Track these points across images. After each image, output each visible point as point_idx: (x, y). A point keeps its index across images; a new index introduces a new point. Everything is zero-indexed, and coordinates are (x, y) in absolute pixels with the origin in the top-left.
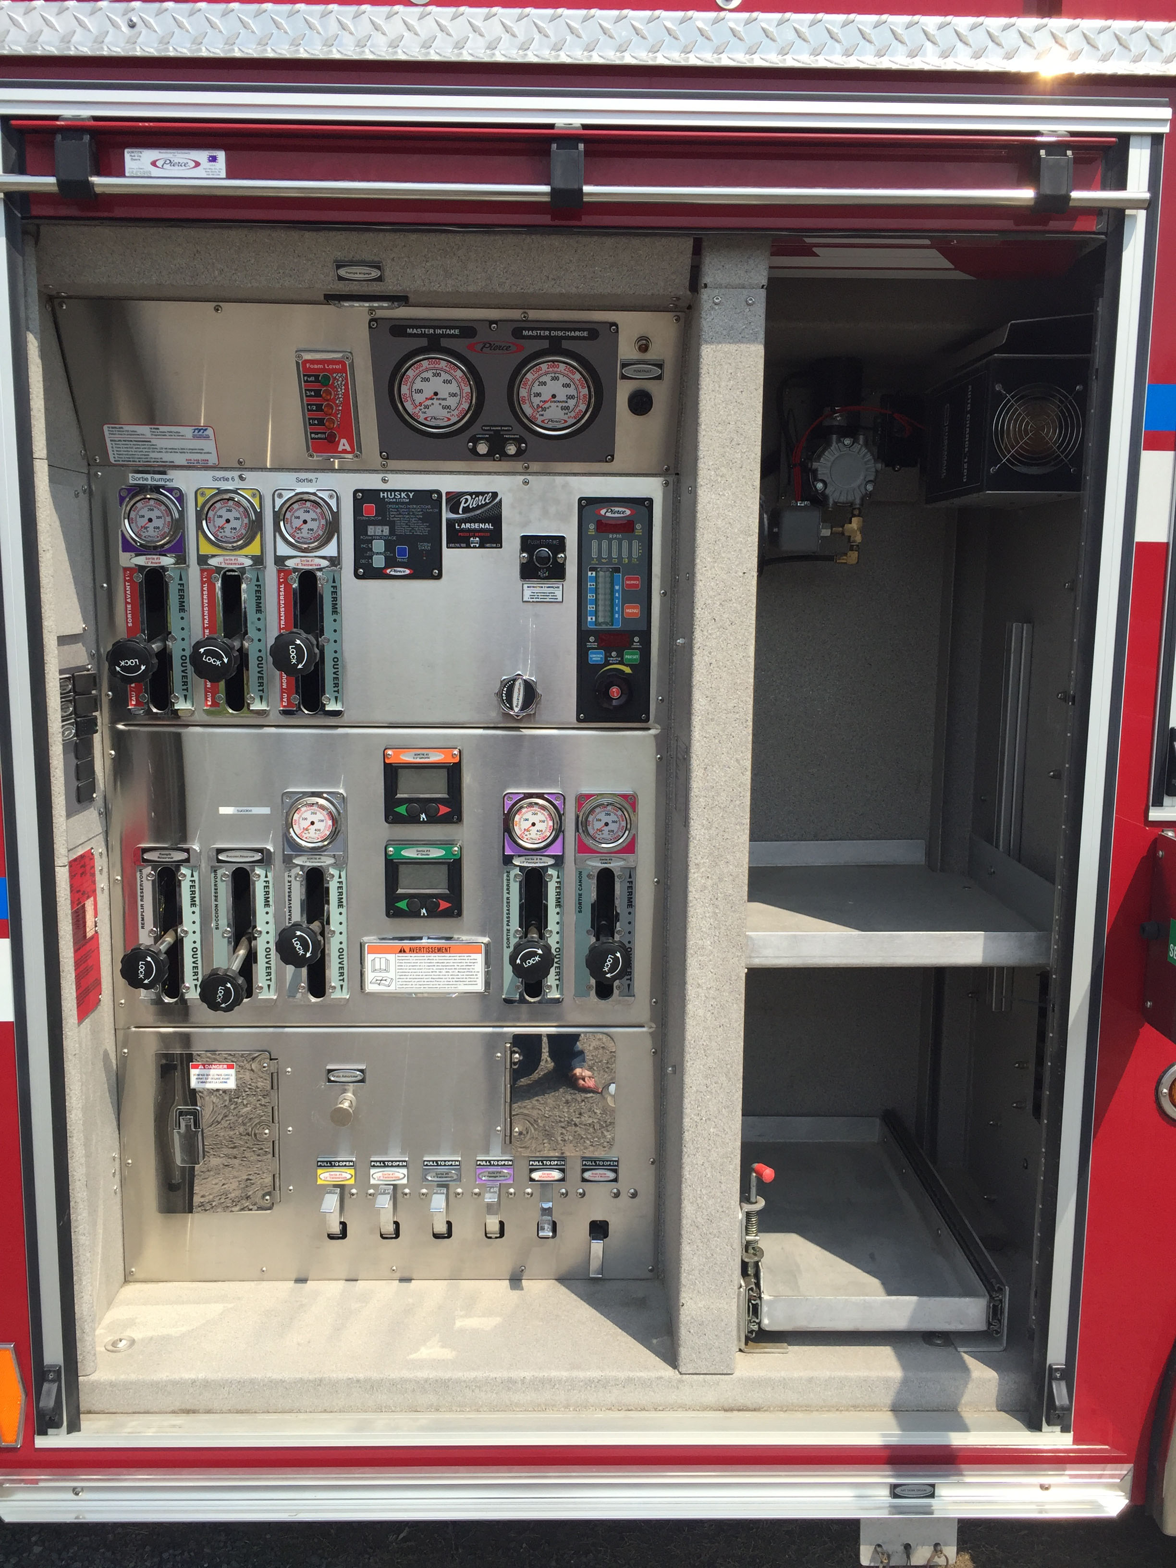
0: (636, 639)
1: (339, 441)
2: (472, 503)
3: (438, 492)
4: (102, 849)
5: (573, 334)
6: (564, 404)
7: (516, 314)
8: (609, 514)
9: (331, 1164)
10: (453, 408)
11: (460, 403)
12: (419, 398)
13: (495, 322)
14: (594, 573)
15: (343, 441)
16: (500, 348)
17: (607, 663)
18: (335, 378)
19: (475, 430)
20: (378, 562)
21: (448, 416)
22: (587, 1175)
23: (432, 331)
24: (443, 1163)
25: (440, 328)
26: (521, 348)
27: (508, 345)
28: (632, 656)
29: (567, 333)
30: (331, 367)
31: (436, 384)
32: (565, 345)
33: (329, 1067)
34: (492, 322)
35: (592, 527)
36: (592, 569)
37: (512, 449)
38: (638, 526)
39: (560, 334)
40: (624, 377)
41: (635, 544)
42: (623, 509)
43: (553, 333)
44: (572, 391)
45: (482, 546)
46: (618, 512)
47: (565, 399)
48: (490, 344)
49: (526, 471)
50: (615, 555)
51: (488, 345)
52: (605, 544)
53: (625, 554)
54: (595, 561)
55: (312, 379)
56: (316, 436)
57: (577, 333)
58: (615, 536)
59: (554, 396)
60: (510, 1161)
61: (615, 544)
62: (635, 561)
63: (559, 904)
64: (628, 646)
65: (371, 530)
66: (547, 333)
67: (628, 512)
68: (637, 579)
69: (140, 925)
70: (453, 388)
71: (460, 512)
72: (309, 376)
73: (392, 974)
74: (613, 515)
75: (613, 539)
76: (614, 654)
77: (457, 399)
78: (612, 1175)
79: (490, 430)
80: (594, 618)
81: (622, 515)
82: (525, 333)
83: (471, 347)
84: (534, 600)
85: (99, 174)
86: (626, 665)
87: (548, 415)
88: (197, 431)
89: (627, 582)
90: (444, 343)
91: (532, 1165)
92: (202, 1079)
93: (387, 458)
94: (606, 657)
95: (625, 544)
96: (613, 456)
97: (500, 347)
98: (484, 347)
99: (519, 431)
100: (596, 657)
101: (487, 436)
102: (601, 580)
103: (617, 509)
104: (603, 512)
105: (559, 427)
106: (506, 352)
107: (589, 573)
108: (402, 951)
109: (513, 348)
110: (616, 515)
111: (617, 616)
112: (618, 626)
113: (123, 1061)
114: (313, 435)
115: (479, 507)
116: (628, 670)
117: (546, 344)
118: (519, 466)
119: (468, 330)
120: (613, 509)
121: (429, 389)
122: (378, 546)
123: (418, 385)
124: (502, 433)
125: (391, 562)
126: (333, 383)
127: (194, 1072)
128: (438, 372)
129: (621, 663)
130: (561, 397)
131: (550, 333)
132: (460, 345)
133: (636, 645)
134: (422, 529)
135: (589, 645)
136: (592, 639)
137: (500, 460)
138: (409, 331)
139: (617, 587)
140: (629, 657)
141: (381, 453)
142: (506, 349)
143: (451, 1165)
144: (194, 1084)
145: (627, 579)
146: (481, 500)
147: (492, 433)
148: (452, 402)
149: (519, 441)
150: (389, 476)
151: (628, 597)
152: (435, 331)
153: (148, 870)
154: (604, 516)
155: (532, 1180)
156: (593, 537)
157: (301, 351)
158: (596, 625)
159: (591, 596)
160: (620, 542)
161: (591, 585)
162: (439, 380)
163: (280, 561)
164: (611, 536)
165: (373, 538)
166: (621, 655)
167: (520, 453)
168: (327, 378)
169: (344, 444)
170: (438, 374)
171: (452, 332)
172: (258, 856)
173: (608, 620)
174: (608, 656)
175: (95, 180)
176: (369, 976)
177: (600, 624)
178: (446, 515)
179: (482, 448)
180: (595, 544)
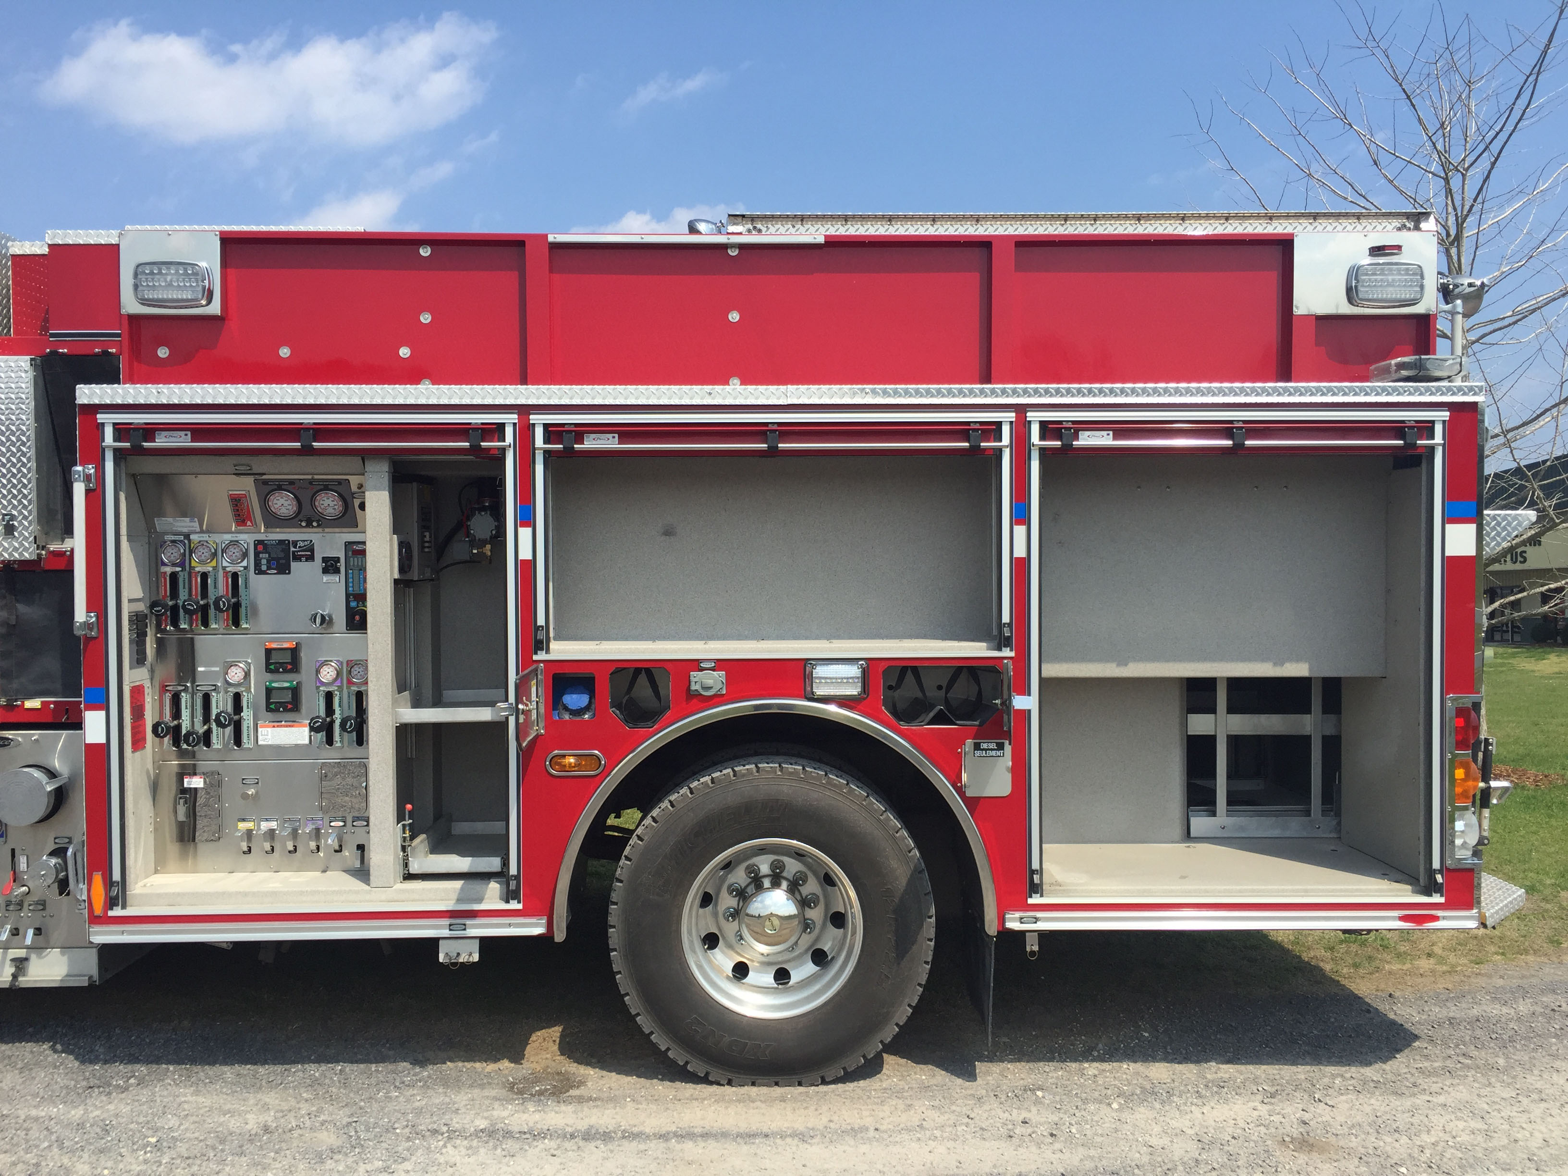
1: (247, 522)
2: (302, 544)
3: (289, 541)
4: (149, 685)
5: (332, 483)
6: (333, 508)
7: (310, 477)
8: (357, 548)
9: (244, 820)
10: (290, 509)
11: (292, 508)
12: (276, 506)
14: (352, 571)
16: (305, 488)
17: (358, 607)
18: (243, 500)
19: (300, 517)
20: (264, 568)
21: (289, 512)
22: (355, 824)
23: (278, 483)
24: (292, 819)
25: (280, 482)
26: (313, 488)
27: (309, 487)
29: (329, 483)
30: (241, 496)
31: (282, 501)
32: (328, 486)
33: (244, 777)
34: (301, 480)
35: (350, 553)
36: (351, 569)
37: (315, 524)
39: (326, 483)
40: (355, 498)
43: (324, 483)
44: (335, 503)
45: (306, 561)
46: (361, 547)
47: (333, 506)
48: (301, 487)
49: (323, 532)
50: (360, 564)
52: (356, 559)
54: (352, 566)
55: (234, 500)
56: (238, 521)
57: (334, 483)
59: (329, 505)
60: (321, 818)
63: (340, 706)
65: (261, 555)
66: (322, 483)
69: (165, 717)
70: (289, 502)
71: (297, 548)
73: (269, 737)
76: (360, 603)
80: (352, 589)
82: (314, 483)
83: (294, 488)
84: (327, 582)
85: (146, 442)
87: (327, 511)
88: (191, 519)
90: (282, 487)
91: (330, 820)
92: (189, 783)
93: (266, 528)
96: (357, 526)
98: (299, 488)
99: (317, 517)
100: (353, 604)
101: (304, 519)
102: (354, 574)
105: (333, 515)
107: (350, 571)
108: (274, 727)
109: (311, 488)
111: (361, 588)
112: (362, 592)
113: (157, 776)
114: (236, 520)
115: (305, 546)
117: (322, 487)
118: (320, 530)
119: (292, 482)
120: (359, 546)
121: (279, 503)
122: (264, 562)
123: (275, 501)
124: (310, 518)
125: (269, 568)
126: (243, 502)
127: (186, 780)
128: (282, 497)
129: (363, 606)
132: (290, 488)
134: (282, 555)
135: (350, 600)
136: (351, 597)
137: (311, 528)
138: (270, 483)
139: (361, 577)
141: (264, 526)
142: (308, 489)
143: (295, 820)
144: (186, 785)
146: (306, 543)
147: (306, 518)
148: (290, 507)
149: (318, 521)
150: (268, 535)
153: (168, 694)
155: (330, 826)
156: (351, 557)
157: (229, 491)
158: (353, 592)
159: (351, 580)
160: (361, 559)
161: (350, 576)
163: (224, 568)
164: (358, 556)
165: (262, 559)
166: (363, 603)
167: (319, 525)
168: (240, 500)
169: (249, 523)
171: (285, 483)
172: (214, 688)
173: (357, 590)
174: (358, 603)
175: (144, 444)
176: (260, 738)
178: (292, 549)
179: (304, 524)
180: (352, 559)
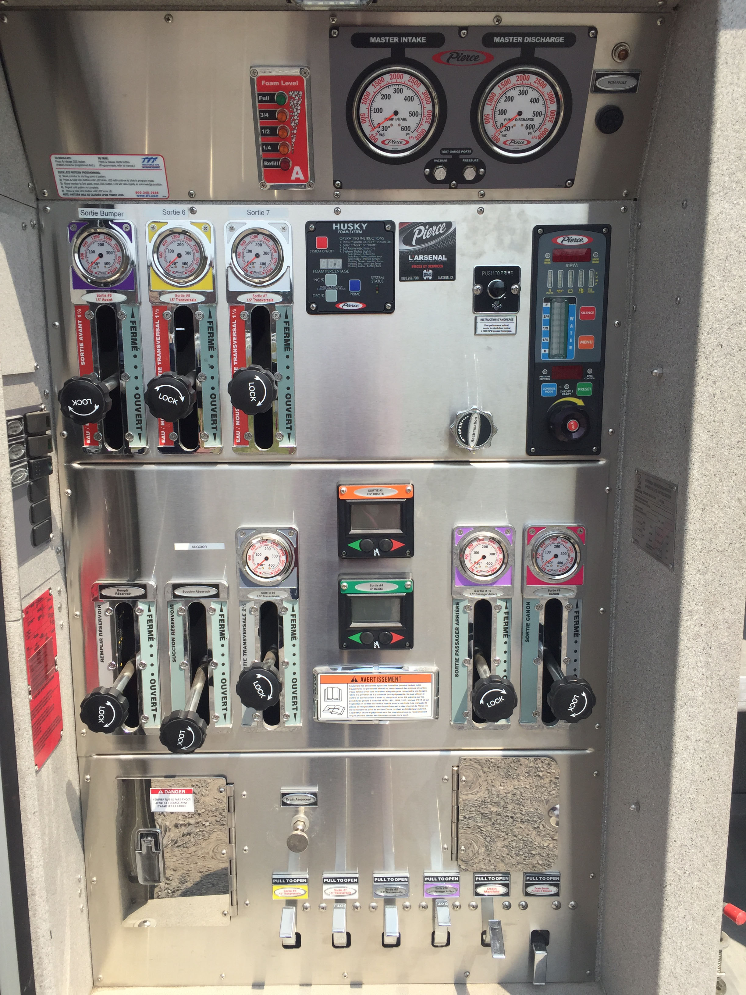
0: (590, 371)
1: (293, 168)
2: (425, 234)
3: (392, 223)
4: (61, 587)
5: (548, 40)
6: (529, 123)
7: (489, 18)
8: (565, 243)
9: (285, 881)
10: (412, 130)
11: (419, 124)
12: (377, 118)
13: (466, 28)
14: (549, 304)
15: (297, 169)
16: (468, 58)
17: (560, 396)
18: (291, 97)
19: (435, 153)
20: (331, 296)
21: (407, 138)
22: (530, 890)
23: (396, 40)
24: (392, 880)
25: (406, 35)
26: (490, 58)
27: (476, 54)
28: (585, 389)
29: (542, 39)
30: (287, 84)
31: (396, 102)
32: (539, 53)
33: (284, 790)
34: (461, 28)
35: (548, 256)
36: (547, 300)
37: (469, 174)
38: (595, 255)
39: (534, 40)
40: (597, 90)
41: (592, 274)
42: (580, 237)
43: (528, 40)
44: (539, 107)
45: (435, 279)
46: (576, 240)
47: (530, 116)
48: (458, 54)
49: (482, 200)
50: (570, 285)
51: (455, 55)
52: (560, 273)
53: (580, 284)
54: (550, 292)
55: (267, 98)
56: (269, 164)
57: (553, 39)
58: (571, 265)
59: (520, 113)
60: (457, 877)
61: (570, 273)
62: (590, 291)
63: (507, 634)
64: (581, 377)
65: (324, 263)
66: (520, 39)
67: (585, 240)
68: (592, 309)
69: (99, 659)
70: (415, 106)
71: (414, 243)
72: (264, 95)
73: (344, 703)
74: (570, 244)
75: (569, 268)
76: (566, 386)
77: (417, 119)
78: (554, 890)
79: (449, 154)
80: (547, 351)
81: (579, 243)
82: (497, 40)
83: (437, 58)
84: (488, 333)
86: (579, 398)
87: (511, 135)
88: (146, 160)
89: (583, 313)
90: (409, 53)
91: (478, 881)
92: (160, 803)
93: (341, 188)
94: (559, 390)
95: (581, 273)
96: (573, 181)
97: (468, 56)
98: (451, 57)
99: (479, 154)
100: (549, 390)
101: (445, 161)
102: (556, 311)
103: (574, 237)
104: (559, 240)
105: (521, 147)
106: (473, 62)
107: (544, 304)
108: (354, 681)
109: (482, 58)
110: (573, 243)
111: (571, 348)
112: (572, 358)
113: (86, 787)
114: (266, 163)
115: (432, 238)
116: (580, 403)
117: (516, 53)
118: (474, 193)
119: (435, 38)
120: (570, 237)
121: (388, 107)
122: (331, 280)
123: (379, 103)
124: (461, 157)
125: (344, 297)
126: (289, 103)
127: (154, 797)
128: (400, 87)
129: (574, 395)
130: (527, 114)
131: (523, 40)
132: (426, 56)
133: (590, 377)
134: (375, 262)
135: (542, 378)
136: (544, 371)
137: (456, 188)
138: (373, 40)
139: (572, 319)
140: (582, 389)
141: (335, 182)
142: (475, 60)
143: (400, 881)
144: (154, 807)
145: (583, 310)
146: (435, 231)
147: (451, 157)
148: (412, 122)
149: (478, 165)
150: (343, 207)
151: (583, 329)
152: (399, 40)
153: (106, 606)
154: (561, 244)
155: (477, 894)
156: (548, 267)
157: (255, 66)
158: (549, 357)
159: (545, 328)
160: (576, 271)
161: (545, 317)
162: (401, 96)
163: (232, 296)
164: (567, 265)
165: (326, 271)
166: (573, 388)
167: (478, 178)
168: (282, 96)
169: (297, 173)
170: (400, 91)
171: (418, 39)
172: (213, 591)
173: (562, 352)
174: (560, 388)
176: (322, 704)
177: (554, 356)
178: (399, 246)
179: (440, 174)
180: (550, 274)
